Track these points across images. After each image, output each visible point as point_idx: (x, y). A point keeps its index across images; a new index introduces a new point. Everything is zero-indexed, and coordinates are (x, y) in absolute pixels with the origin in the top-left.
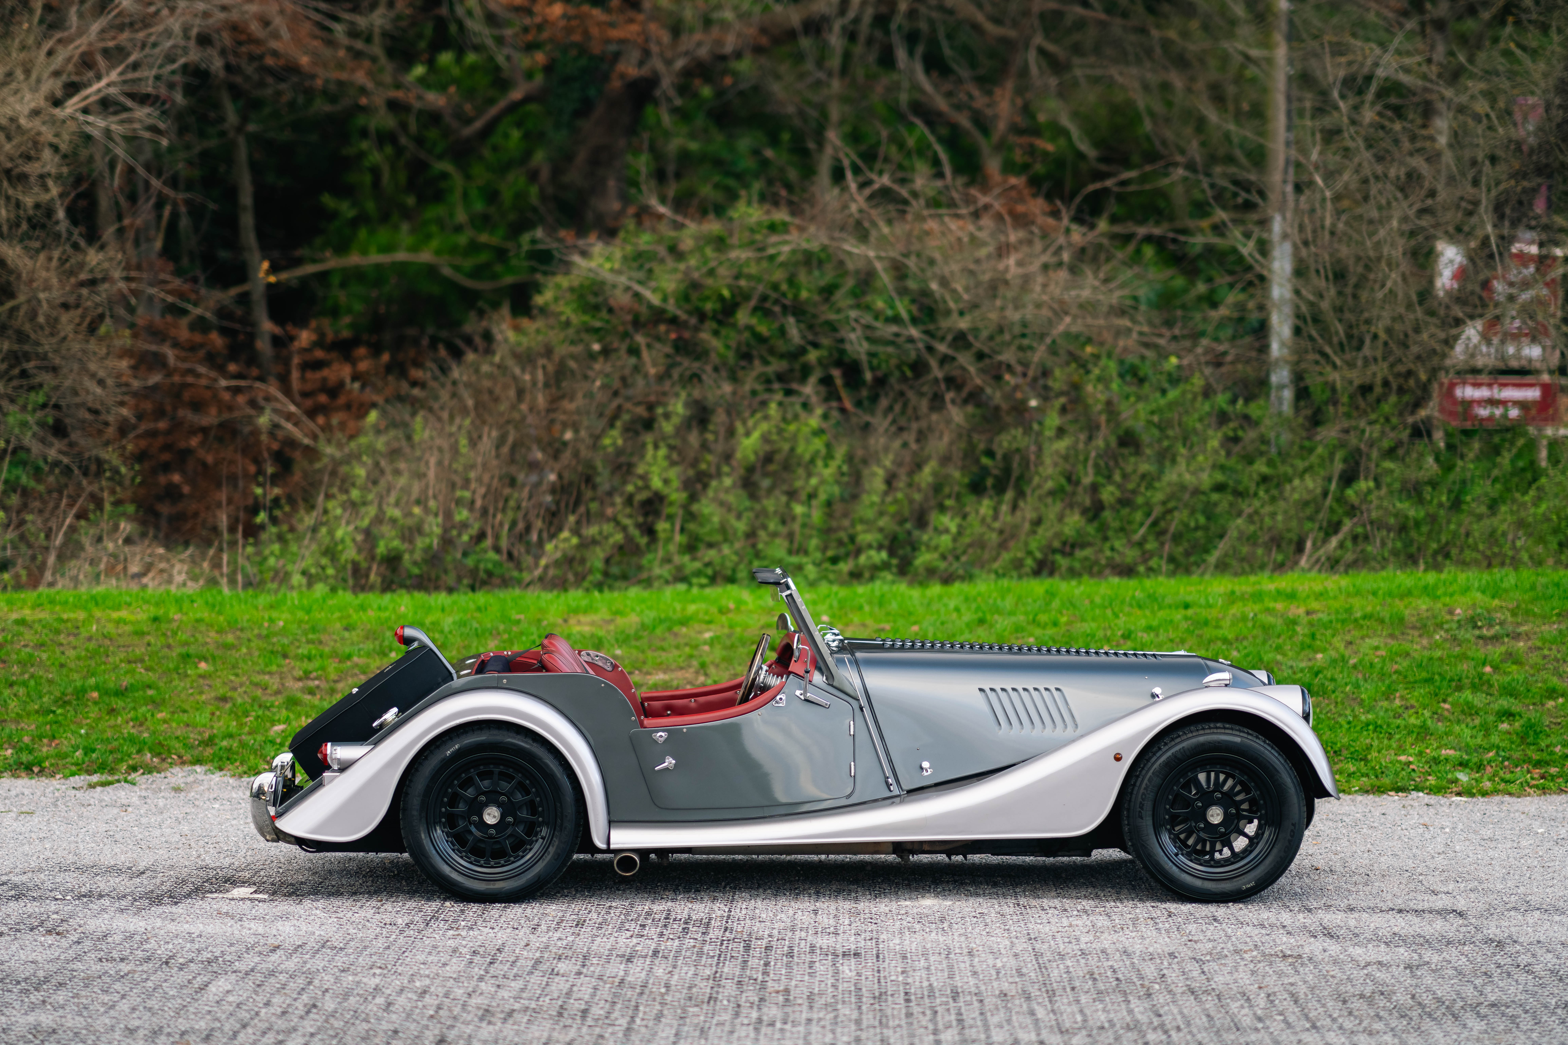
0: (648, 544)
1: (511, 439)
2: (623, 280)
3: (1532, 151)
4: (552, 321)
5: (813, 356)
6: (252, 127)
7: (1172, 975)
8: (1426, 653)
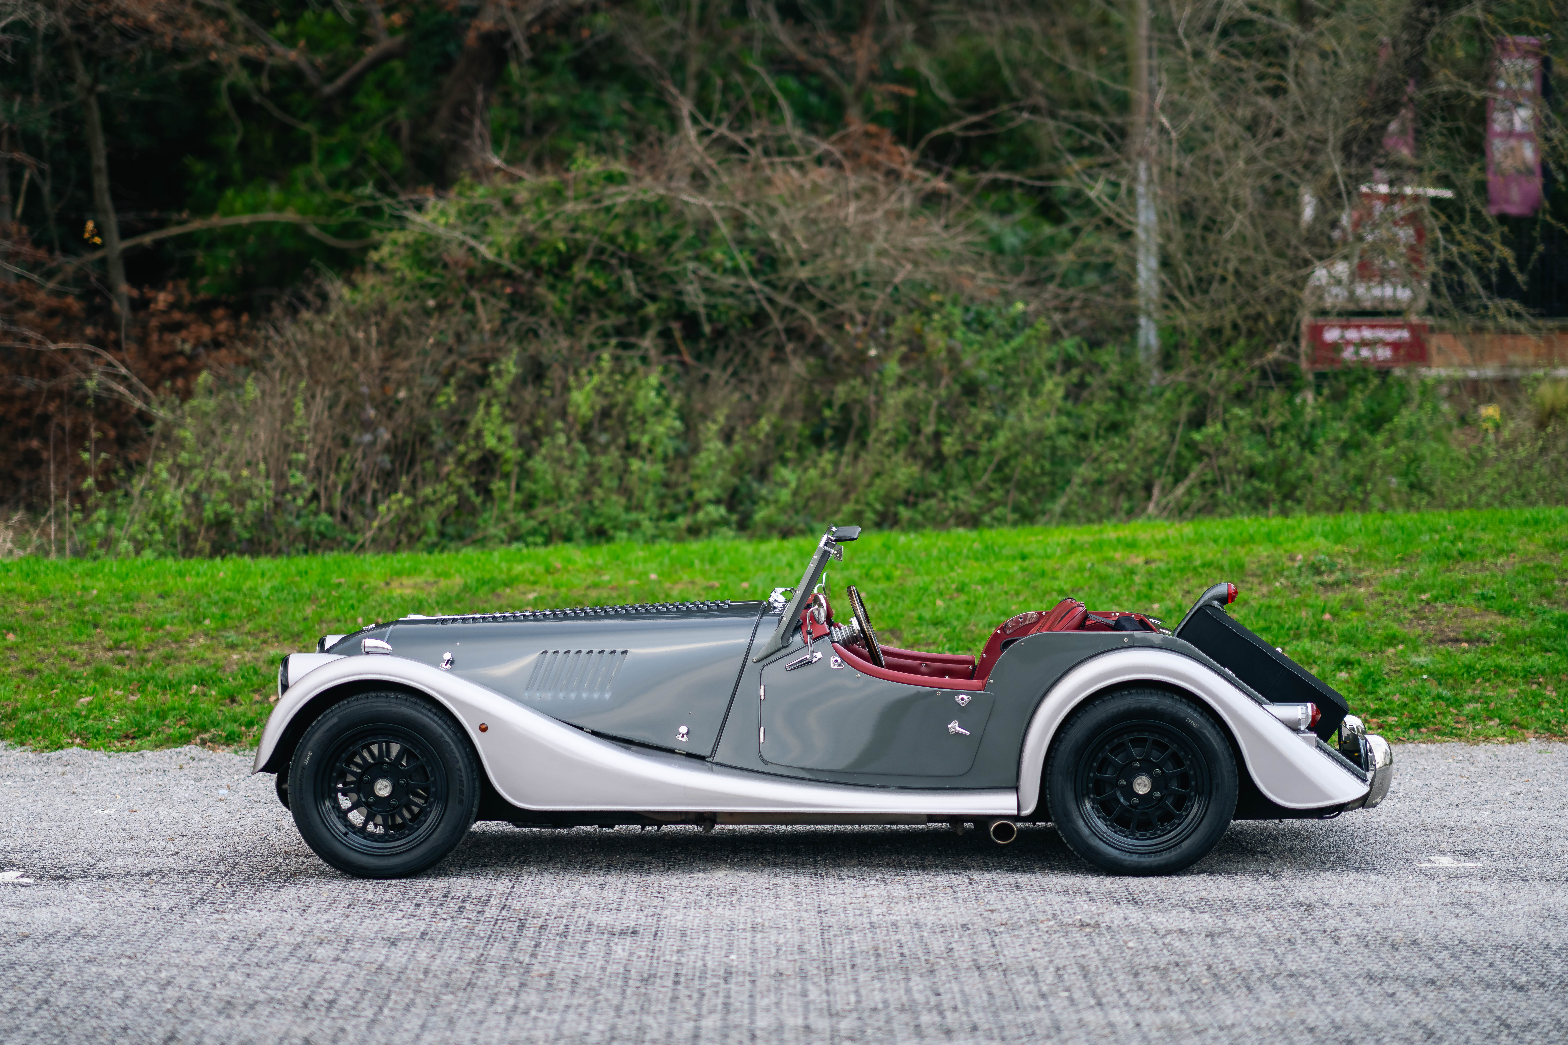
0: (484, 503)
1: (344, 399)
2: (458, 234)
3: (1380, 89)
4: (386, 278)
5: (651, 309)
6: (102, 88)
7: (960, 950)
8: (1265, 601)
